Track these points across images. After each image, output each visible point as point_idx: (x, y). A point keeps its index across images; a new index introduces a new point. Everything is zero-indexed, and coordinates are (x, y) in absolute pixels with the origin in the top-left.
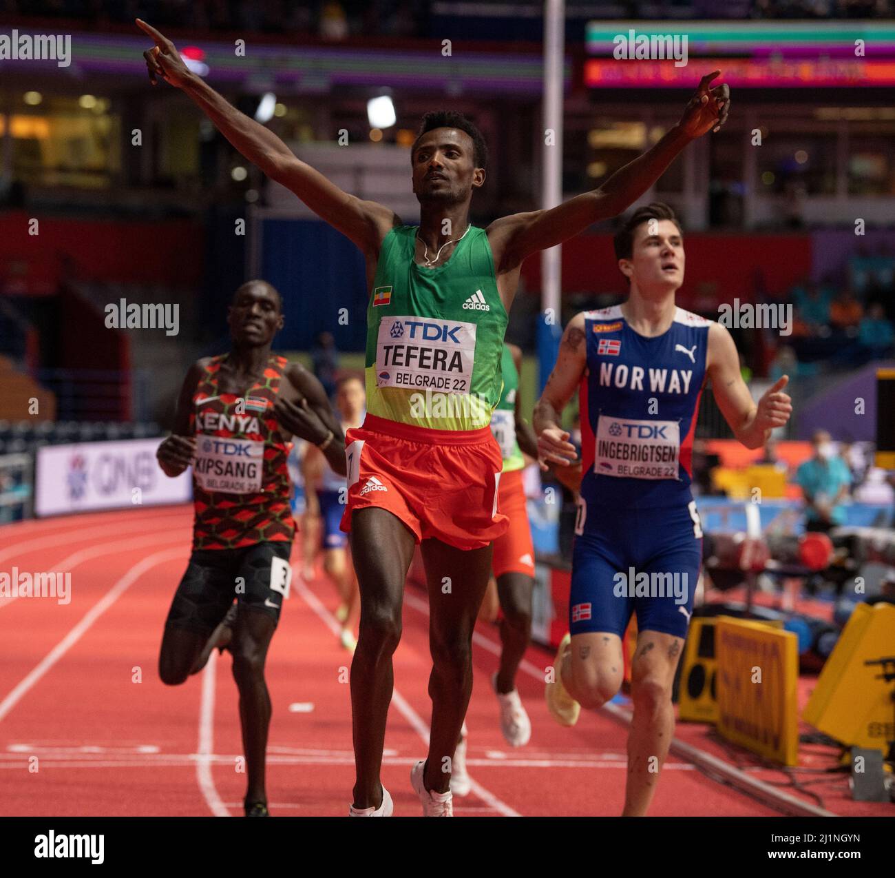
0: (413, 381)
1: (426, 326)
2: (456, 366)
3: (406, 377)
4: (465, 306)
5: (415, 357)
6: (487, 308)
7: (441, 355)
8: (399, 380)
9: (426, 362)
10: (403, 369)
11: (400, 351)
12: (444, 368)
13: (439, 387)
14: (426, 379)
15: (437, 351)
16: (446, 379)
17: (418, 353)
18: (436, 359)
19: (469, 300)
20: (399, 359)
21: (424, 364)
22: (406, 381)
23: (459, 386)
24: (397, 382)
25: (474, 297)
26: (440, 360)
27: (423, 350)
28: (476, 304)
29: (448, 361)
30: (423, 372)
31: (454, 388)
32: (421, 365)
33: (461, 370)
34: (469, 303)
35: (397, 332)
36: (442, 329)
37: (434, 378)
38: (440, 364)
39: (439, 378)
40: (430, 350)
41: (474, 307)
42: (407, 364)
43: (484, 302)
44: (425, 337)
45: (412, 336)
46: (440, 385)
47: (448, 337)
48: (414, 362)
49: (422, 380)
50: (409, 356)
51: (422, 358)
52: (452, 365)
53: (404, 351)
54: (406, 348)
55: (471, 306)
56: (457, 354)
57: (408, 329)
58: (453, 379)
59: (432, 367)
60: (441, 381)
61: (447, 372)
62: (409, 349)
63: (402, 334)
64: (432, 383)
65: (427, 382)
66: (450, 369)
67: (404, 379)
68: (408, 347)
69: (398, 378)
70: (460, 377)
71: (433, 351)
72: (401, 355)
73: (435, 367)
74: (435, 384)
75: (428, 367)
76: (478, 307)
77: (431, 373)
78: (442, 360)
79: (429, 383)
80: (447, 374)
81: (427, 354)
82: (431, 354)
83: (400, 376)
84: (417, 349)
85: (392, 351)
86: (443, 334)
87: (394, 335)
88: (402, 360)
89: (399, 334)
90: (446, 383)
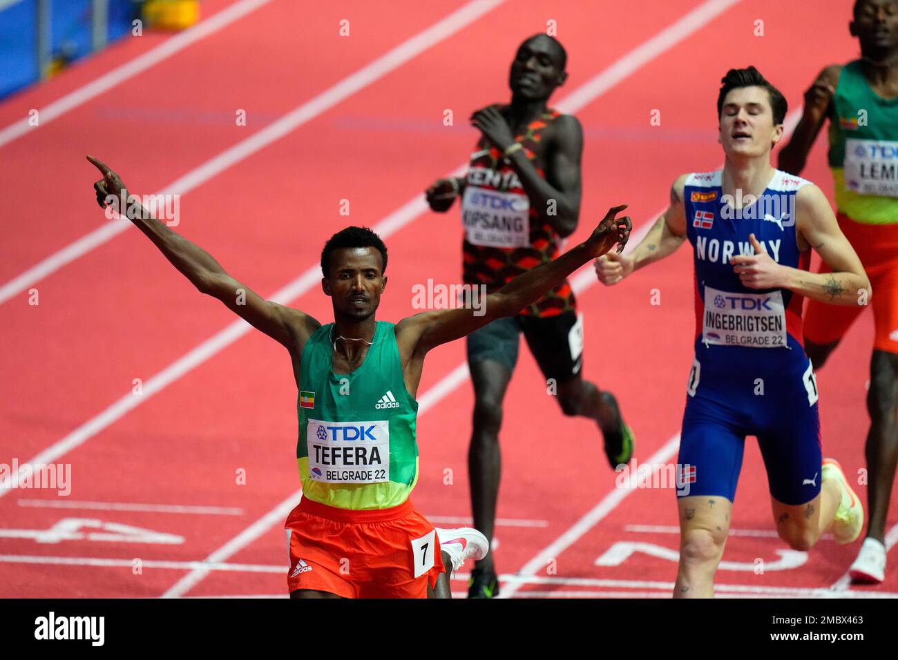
0: (341, 477)
1: (345, 429)
2: (375, 459)
3: (334, 474)
4: (378, 406)
5: (340, 456)
6: (397, 405)
7: (361, 452)
8: (329, 477)
9: (349, 460)
10: (331, 468)
11: (326, 452)
12: (365, 463)
13: (363, 479)
14: (351, 474)
15: (357, 449)
16: (369, 472)
17: (341, 453)
18: (358, 456)
19: (381, 401)
20: (327, 459)
21: (348, 461)
22: (334, 477)
23: (380, 476)
24: (328, 479)
25: (385, 397)
26: (361, 456)
27: (345, 449)
28: (387, 403)
29: (368, 456)
30: (348, 468)
31: (376, 478)
32: (346, 463)
33: (379, 462)
34: (381, 403)
35: (322, 434)
36: (359, 429)
37: (358, 472)
38: (361, 460)
39: (362, 472)
40: (351, 449)
41: (386, 406)
42: (334, 463)
43: (394, 401)
44: (346, 438)
45: (335, 439)
46: (364, 477)
47: (366, 436)
48: (340, 461)
49: (348, 475)
50: (334, 456)
51: (346, 456)
52: (372, 459)
53: (329, 452)
54: (330, 449)
55: (383, 406)
56: (375, 449)
57: (330, 433)
58: (374, 470)
59: (355, 463)
60: (364, 474)
61: (368, 465)
62: (334, 450)
63: (326, 437)
64: (356, 477)
65: (352, 476)
66: (371, 463)
67: (333, 475)
68: (332, 448)
69: (328, 475)
70: (379, 467)
71: (354, 449)
72: (328, 456)
73: (357, 463)
74: (359, 477)
75: (352, 463)
76: (389, 406)
77: (354, 468)
78: (363, 456)
79: (354, 477)
80: (368, 468)
81: (349, 452)
82: (353, 452)
83: (329, 473)
84: (340, 449)
85: (320, 451)
86: (361, 434)
87: (320, 436)
88: (329, 459)
89: (324, 437)
90: (369, 475)
